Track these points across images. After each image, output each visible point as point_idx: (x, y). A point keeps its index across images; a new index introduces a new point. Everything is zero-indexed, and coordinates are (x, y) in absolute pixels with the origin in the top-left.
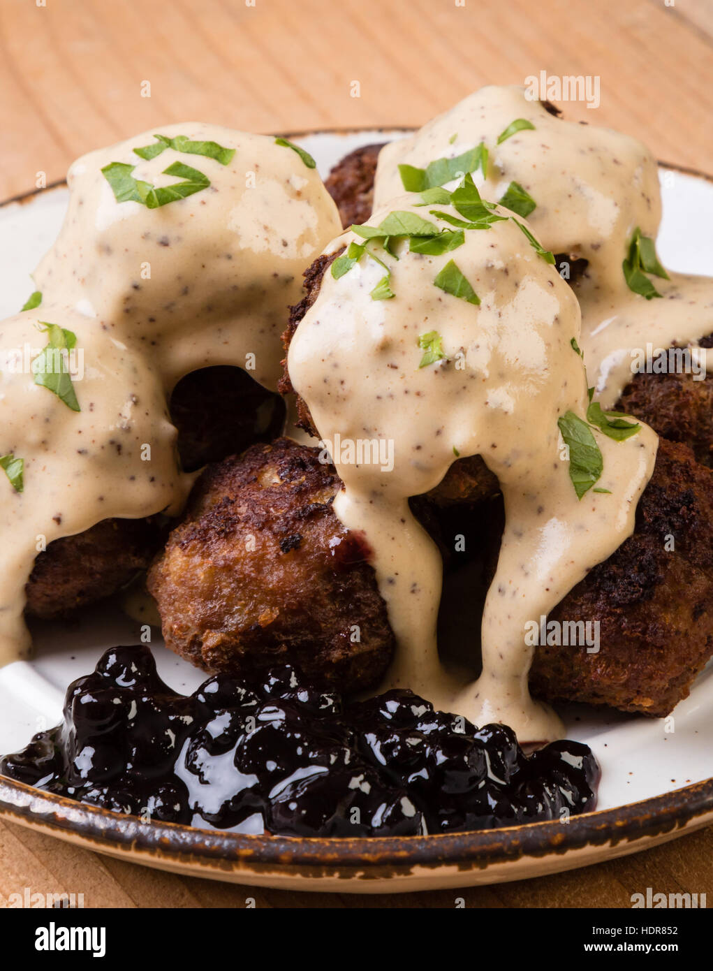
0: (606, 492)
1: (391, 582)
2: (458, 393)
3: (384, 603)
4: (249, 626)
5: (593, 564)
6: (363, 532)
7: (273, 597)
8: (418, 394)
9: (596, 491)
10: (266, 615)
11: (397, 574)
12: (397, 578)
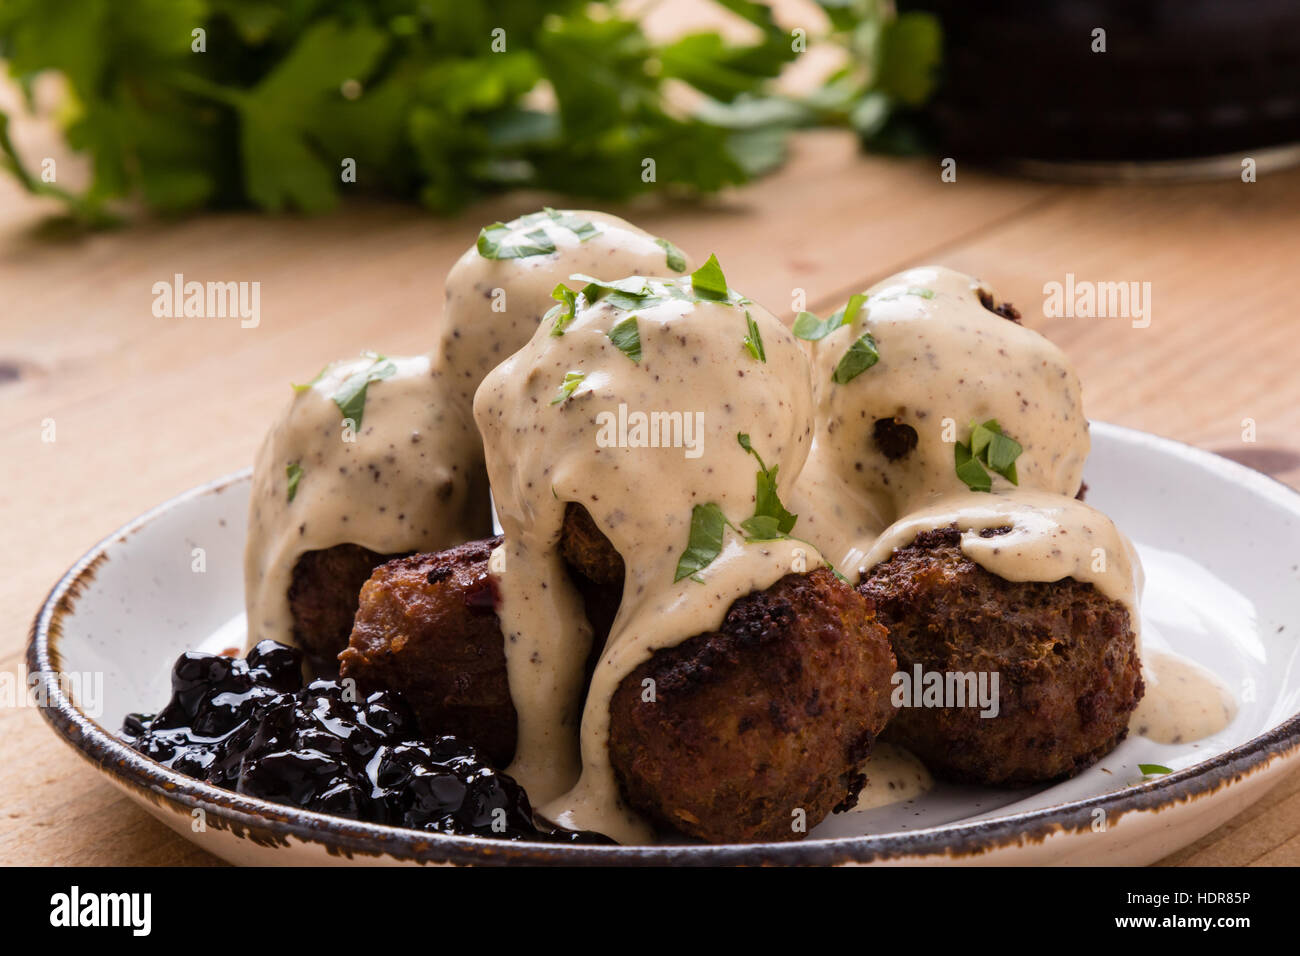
0: (700, 582)
1: (513, 639)
2: (574, 434)
3: (504, 660)
4: (383, 649)
5: (656, 645)
6: (499, 579)
7: (408, 624)
8: (542, 430)
9: (692, 578)
10: (399, 641)
11: (519, 634)
12: (518, 638)
